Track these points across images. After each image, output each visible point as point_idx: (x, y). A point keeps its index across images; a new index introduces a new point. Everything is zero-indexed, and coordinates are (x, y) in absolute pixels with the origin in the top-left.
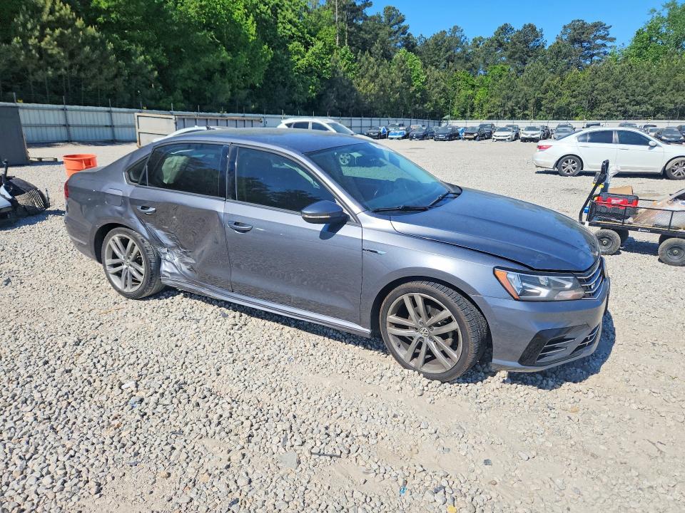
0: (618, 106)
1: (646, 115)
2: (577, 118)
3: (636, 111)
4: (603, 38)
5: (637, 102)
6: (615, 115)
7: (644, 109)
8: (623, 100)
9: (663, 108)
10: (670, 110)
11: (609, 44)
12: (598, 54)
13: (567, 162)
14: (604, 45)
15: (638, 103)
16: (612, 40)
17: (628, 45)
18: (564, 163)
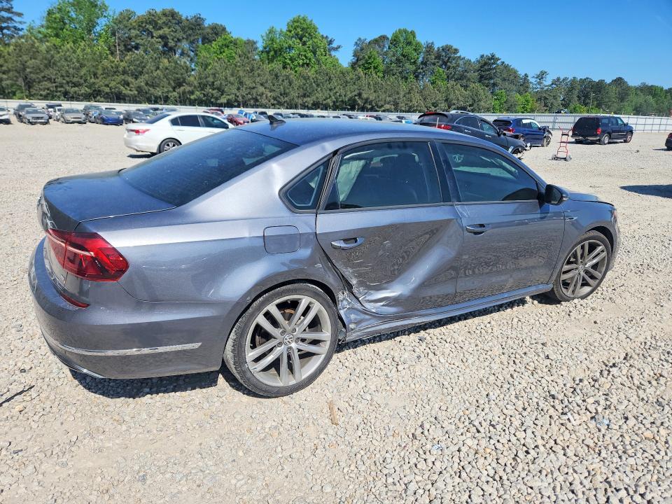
0: (56, 87)
1: (87, 97)
2: (14, 97)
3: (75, 92)
4: (9, 10)
5: (73, 83)
6: (56, 96)
7: (83, 91)
8: (59, 80)
9: (99, 91)
10: (107, 93)
11: (16, 18)
12: (8, 28)
13: (168, 145)
14: (10, 19)
15: (75, 85)
16: (20, 15)
17: (38, 23)
18: (166, 146)
